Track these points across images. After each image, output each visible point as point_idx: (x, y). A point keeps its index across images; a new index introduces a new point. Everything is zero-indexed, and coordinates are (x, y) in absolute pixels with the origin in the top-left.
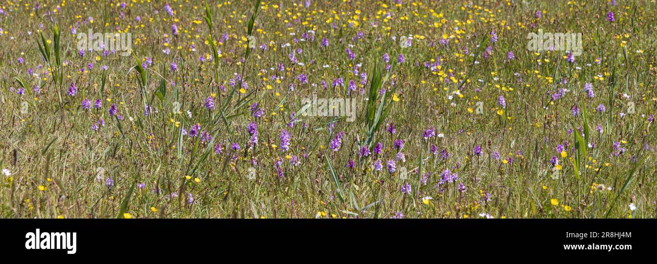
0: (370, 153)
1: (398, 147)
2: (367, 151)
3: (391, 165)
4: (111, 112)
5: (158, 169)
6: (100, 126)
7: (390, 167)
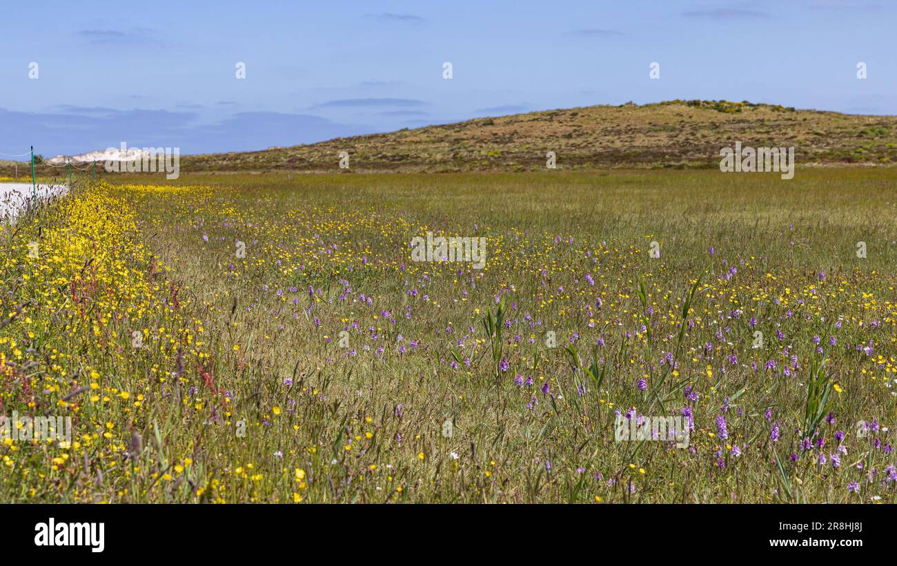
0: (812, 446)
1: (839, 438)
2: (810, 444)
3: (836, 459)
4: (544, 390)
5: (596, 453)
6: (534, 404)
7: (834, 462)
